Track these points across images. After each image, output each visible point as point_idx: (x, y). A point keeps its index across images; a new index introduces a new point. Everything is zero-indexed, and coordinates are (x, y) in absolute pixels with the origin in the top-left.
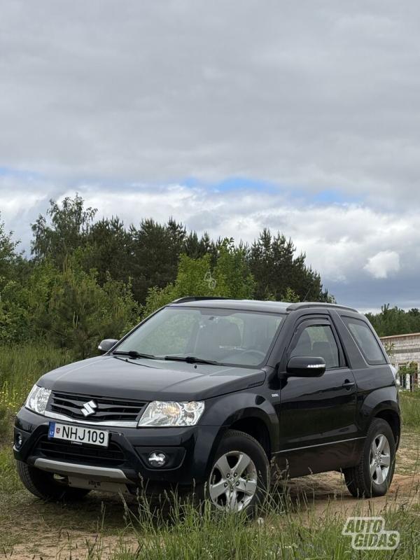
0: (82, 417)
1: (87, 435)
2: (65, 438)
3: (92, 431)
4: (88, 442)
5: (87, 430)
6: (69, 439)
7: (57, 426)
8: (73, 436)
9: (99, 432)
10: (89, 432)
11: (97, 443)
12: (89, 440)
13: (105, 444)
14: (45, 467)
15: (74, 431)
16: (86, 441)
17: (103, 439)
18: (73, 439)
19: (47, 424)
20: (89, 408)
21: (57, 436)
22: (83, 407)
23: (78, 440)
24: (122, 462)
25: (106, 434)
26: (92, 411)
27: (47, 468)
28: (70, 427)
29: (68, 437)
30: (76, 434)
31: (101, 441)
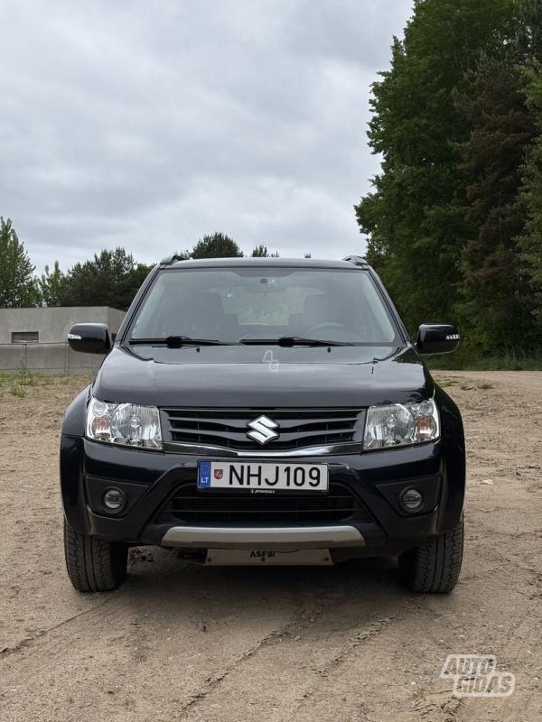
0: (255, 445)
1: (283, 475)
2: (236, 484)
3: (293, 467)
4: (288, 488)
5: (282, 467)
6: (245, 486)
7: (215, 466)
8: (254, 481)
9: (307, 468)
10: (288, 470)
11: (306, 487)
12: (288, 484)
13: (323, 485)
14: (190, 540)
15: (254, 470)
16: (282, 485)
17: (318, 478)
18: (254, 484)
19: (191, 464)
20: (263, 429)
21: (215, 483)
22: (251, 429)
23: (264, 485)
24: (350, 514)
25: (324, 469)
26: (273, 434)
27: (194, 543)
28: (246, 465)
29: (241, 482)
30: (259, 476)
31: (315, 482)
